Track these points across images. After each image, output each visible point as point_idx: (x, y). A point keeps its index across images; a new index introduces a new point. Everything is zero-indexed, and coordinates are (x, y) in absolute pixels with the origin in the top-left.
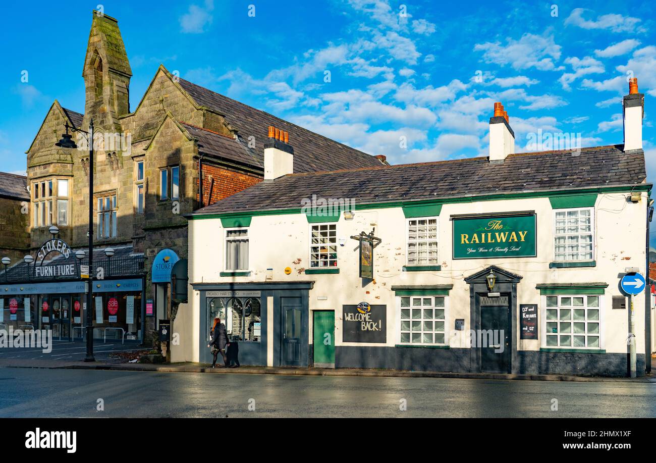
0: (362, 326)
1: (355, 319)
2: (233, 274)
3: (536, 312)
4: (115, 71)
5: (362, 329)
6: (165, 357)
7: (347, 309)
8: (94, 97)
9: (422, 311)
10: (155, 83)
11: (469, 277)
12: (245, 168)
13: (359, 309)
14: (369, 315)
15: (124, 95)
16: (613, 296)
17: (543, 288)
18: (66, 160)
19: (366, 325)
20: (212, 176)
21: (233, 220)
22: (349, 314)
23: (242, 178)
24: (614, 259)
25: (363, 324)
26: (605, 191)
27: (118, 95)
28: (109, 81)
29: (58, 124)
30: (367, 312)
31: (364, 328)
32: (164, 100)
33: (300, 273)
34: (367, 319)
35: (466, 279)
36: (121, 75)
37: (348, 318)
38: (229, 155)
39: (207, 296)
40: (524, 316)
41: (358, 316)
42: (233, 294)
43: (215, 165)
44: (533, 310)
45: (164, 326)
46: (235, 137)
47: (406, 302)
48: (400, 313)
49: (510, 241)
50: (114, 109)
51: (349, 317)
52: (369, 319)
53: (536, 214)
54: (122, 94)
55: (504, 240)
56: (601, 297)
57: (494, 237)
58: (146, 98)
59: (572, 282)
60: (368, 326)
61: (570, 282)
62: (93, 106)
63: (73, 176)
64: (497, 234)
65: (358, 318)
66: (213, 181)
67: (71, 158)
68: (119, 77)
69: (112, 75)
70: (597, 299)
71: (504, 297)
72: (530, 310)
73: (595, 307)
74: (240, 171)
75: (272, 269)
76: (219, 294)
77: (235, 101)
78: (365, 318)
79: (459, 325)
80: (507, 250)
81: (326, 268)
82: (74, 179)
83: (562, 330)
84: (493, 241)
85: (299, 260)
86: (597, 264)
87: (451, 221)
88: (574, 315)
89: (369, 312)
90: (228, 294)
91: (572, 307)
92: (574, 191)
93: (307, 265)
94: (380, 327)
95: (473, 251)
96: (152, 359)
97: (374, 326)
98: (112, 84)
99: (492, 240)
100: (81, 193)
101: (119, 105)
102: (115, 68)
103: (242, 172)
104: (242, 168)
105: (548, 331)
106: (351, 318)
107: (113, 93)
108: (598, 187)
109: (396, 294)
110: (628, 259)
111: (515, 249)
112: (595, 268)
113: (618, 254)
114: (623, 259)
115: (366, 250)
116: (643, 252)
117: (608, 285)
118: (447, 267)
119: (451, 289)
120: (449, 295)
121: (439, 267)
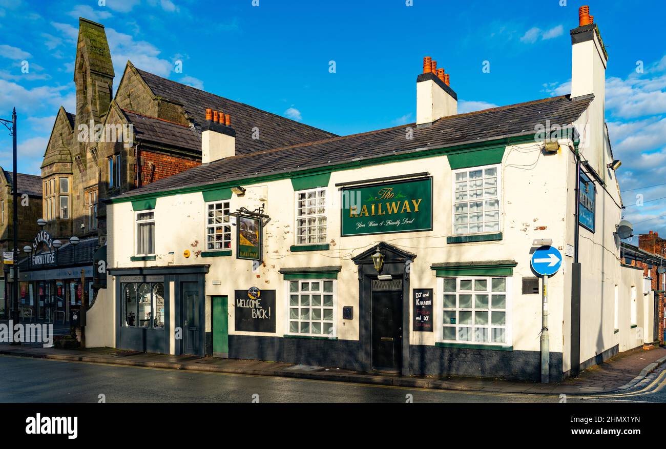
0: (253, 313)
1: (246, 305)
2: (144, 259)
3: (431, 298)
4: (96, 73)
5: (253, 317)
6: (80, 342)
7: (239, 294)
8: (82, 99)
9: (311, 297)
10: (124, 79)
11: (357, 257)
12: (192, 155)
13: (249, 295)
14: (259, 301)
15: (105, 95)
16: (523, 278)
17: (439, 269)
18: (66, 160)
19: (256, 312)
20: (153, 163)
21: (144, 202)
22: (241, 300)
23: (189, 164)
24: (525, 230)
25: (254, 311)
26: (515, 142)
27: (99, 95)
28: (91, 82)
29: (63, 128)
30: (257, 298)
31: (254, 315)
32: (131, 94)
33: (197, 256)
34: (257, 306)
35: (353, 259)
36: (103, 76)
37: (240, 305)
38: (173, 142)
39: (122, 281)
40: (417, 303)
41: (249, 302)
42: (145, 279)
43: (156, 152)
44: (427, 295)
45: (74, 311)
46: (191, 125)
47: (294, 287)
48: (289, 298)
49: (402, 211)
50: (96, 108)
51: (241, 303)
52: (259, 305)
53: (432, 177)
54: (103, 94)
55: (396, 211)
56: (508, 279)
57: (384, 208)
58: (119, 94)
59: (473, 261)
60: (259, 313)
62: (81, 107)
63: (72, 174)
64: (388, 204)
65: (248, 305)
66: (154, 167)
67: (71, 157)
68: (101, 78)
69: (94, 76)
70: (503, 281)
71: (398, 281)
72: (424, 296)
73: (501, 291)
74: (185, 157)
75: (173, 253)
76: (130, 279)
77: (210, 94)
78: (255, 305)
79: (348, 313)
80: (399, 223)
81: (221, 250)
82: (73, 177)
83: (461, 321)
84: (384, 213)
85: (197, 242)
86: (503, 237)
87: (340, 192)
88: (476, 301)
89: (259, 298)
90: (140, 279)
91: (473, 292)
92: (475, 145)
93: (204, 247)
94: (270, 315)
95: (363, 226)
96: (63, 344)
97: (264, 314)
98: (94, 85)
99: (382, 212)
100: (77, 189)
101: (100, 104)
102: (97, 70)
103: (189, 158)
104: (187, 154)
105: (445, 322)
106: (243, 305)
107: (95, 93)
108: (505, 136)
109: (285, 279)
110: (543, 228)
111: (408, 222)
112: (500, 242)
113: (531, 222)
114: (537, 229)
115: (248, 229)
116: (563, 219)
117: (517, 263)
118: (336, 246)
119: (339, 271)
120: (337, 279)
121: (328, 245)
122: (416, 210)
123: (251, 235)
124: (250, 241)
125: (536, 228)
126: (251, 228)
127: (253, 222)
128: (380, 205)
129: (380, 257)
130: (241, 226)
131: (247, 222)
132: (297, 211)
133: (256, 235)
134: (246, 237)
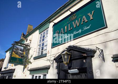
49: (82, 23)
75: (11, 65)
80: (81, 31)
87: (53, 27)
109: (30, 73)
111: (86, 28)
115: (19, 50)
118: (49, 54)
119: (49, 68)
120: (48, 73)
121: (46, 54)
122: (91, 18)
123: (20, 53)
124: (19, 56)
126: (21, 50)
127: (22, 48)
128: (69, 25)
129: (67, 54)
130: (15, 49)
131: (19, 47)
132: (39, 42)
133: (23, 54)
134: (17, 54)
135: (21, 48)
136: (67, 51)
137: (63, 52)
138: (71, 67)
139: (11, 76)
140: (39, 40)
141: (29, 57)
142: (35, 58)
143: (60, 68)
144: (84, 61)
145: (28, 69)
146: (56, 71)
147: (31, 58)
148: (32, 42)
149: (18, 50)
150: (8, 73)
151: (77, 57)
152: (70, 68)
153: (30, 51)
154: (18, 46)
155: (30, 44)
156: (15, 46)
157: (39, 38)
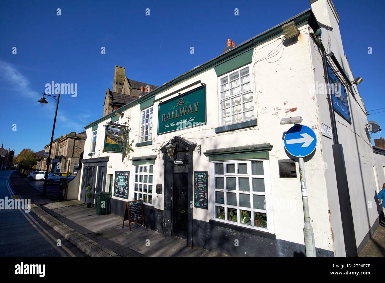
2: (91, 155)
4: (118, 84)
6: (64, 197)
9: (143, 177)
11: (163, 148)
16: (279, 160)
17: (211, 155)
21: (95, 127)
24: (277, 114)
35: (161, 149)
36: (121, 85)
48: (135, 177)
49: (188, 112)
53: (205, 85)
55: (185, 113)
56: (265, 162)
57: (179, 112)
61: (233, 147)
64: (180, 109)
70: (261, 165)
73: (260, 174)
75: (100, 151)
83: (228, 201)
86: (258, 123)
87: (159, 107)
88: (239, 184)
91: (237, 175)
98: (117, 88)
99: (177, 115)
105: (217, 202)
107: (117, 91)
109: (133, 164)
110: (293, 110)
112: (256, 128)
113: (281, 105)
114: (288, 112)
115: (115, 134)
116: (313, 97)
117: (272, 147)
118: (155, 141)
119: (156, 159)
120: (154, 164)
121: (152, 141)
122: (196, 110)
123: (117, 137)
124: (116, 141)
125: (286, 111)
126: (117, 133)
127: (119, 130)
128: (176, 110)
129: (171, 147)
130: (109, 133)
131: (114, 130)
132: (141, 122)
133: (121, 138)
134: (112, 139)
135: (117, 131)
136: (171, 143)
137: (168, 144)
138: (176, 158)
139: (104, 166)
140: (141, 120)
141: (129, 143)
142: (138, 145)
143: (167, 159)
144: (187, 153)
145: (130, 158)
146: (162, 162)
147: (133, 144)
148: (131, 120)
149: (113, 134)
150: (97, 162)
151: (181, 150)
152: (175, 160)
153: (130, 134)
154: (112, 129)
155: (128, 123)
156: (108, 128)
157: (140, 117)
